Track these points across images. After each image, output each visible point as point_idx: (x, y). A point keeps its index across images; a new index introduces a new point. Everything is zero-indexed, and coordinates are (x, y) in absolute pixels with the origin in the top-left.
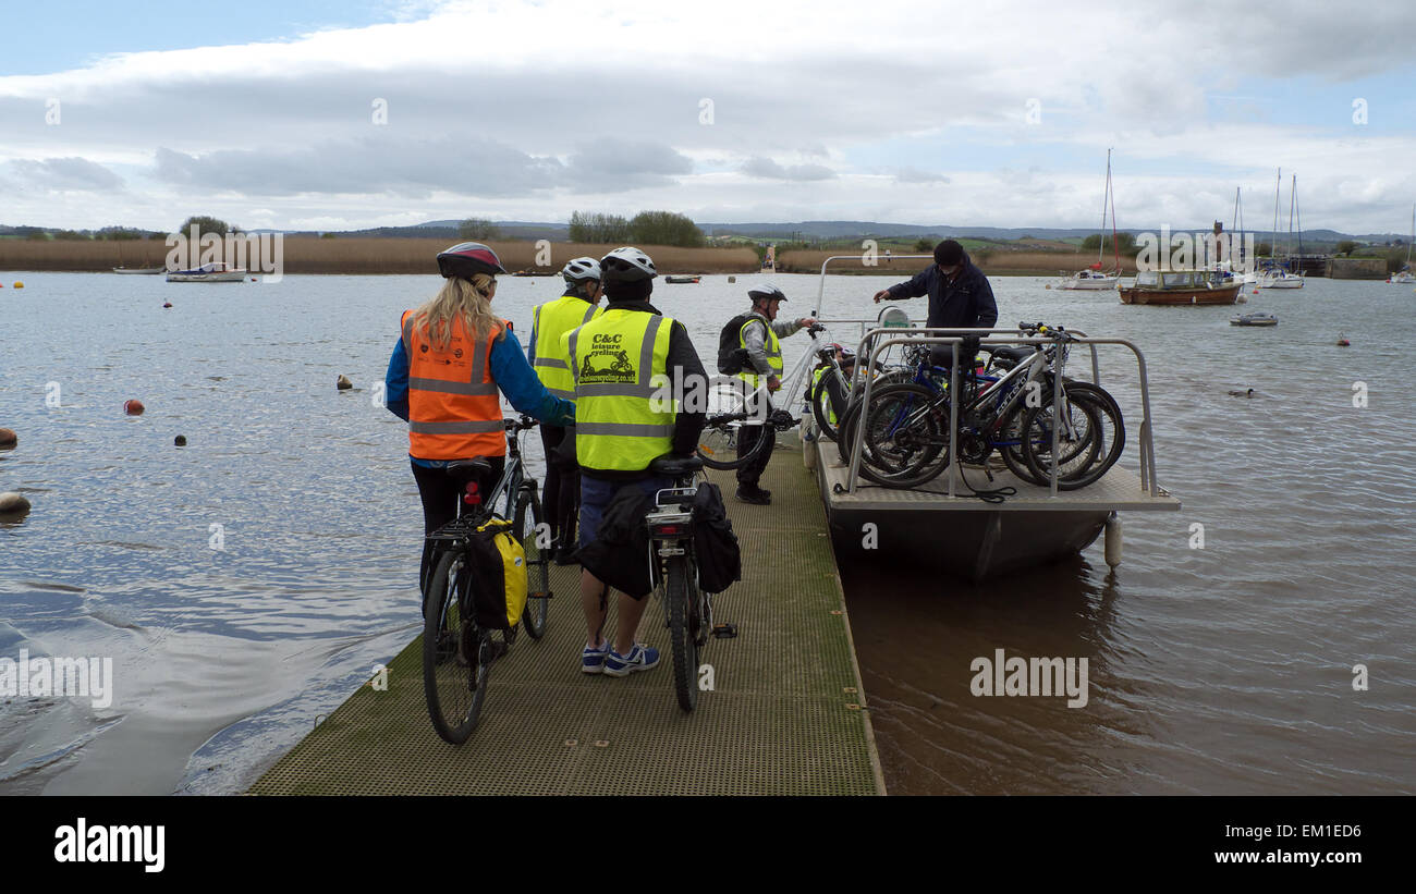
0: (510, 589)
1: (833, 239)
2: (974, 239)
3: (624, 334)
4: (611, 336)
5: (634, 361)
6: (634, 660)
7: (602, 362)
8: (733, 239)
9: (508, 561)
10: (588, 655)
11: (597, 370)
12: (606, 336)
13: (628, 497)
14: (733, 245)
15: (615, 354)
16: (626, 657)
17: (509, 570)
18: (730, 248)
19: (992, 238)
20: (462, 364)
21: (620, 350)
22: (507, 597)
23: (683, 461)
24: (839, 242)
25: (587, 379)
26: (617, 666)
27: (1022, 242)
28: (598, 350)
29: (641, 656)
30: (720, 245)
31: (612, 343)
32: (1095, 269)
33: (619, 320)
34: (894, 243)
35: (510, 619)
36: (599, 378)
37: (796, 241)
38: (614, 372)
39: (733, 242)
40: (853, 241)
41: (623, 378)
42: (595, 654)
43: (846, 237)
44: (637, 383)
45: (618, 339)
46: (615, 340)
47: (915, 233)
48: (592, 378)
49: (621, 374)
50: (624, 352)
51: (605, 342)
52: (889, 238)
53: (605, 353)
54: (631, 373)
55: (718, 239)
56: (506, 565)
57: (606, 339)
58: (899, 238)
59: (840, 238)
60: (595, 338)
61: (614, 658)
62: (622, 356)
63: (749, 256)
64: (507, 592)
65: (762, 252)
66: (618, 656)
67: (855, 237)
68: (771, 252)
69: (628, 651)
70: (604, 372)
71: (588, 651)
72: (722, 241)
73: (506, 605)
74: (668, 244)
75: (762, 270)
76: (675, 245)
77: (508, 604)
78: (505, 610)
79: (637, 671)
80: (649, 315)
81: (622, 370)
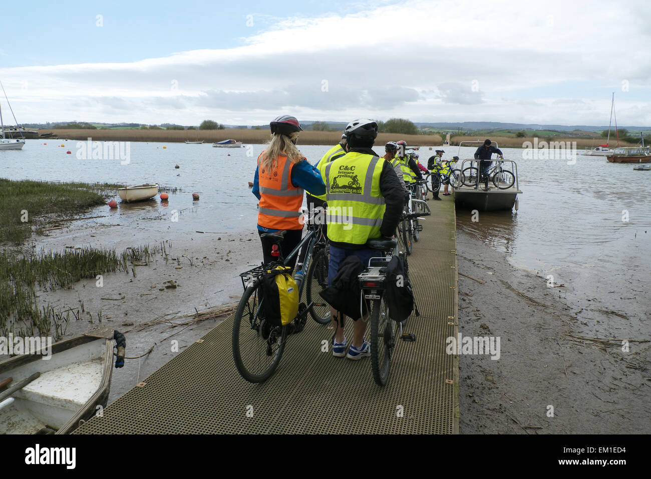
0: (282, 305)
1: (479, 130)
2: (550, 131)
3: (356, 166)
4: (349, 167)
5: (362, 181)
6: (364, 351)
7: (343, 181)
8: (431, 130)
9: (282, 290)
10: (337, 347)
11: (340, 185)
12: (347, 167)
13: (350, 263)
14: (431, 133)
15: (351, 177)
16: (359, 348)
17: (282, 295)
18: (429, 135)
19: (559, 130)
20: (277, 180)
21: (354, 175)
22: (281, 309)
23: (385, 242)
24: (482, 132)
25: (334, 190)
26: (354, 354)
27: (575, 132)
28: (342, 174)
29: (368, 348)
30: (425, 133)
31: (350, 171)
32: (603, 146)
33: (354, 158)
34: (509, 132)
35: (283, 321)
36: (341, 190)
37: (460, 131)
38: (350, 187)
39: (431, 132)
40: (489, 131)
41: (355, 191)
42: (340, 346)
43: (485, 130)
44: (362, 194)
45: (353, 169)
46: (351, 169)
47: (520, 128)
48: (337, 190)
49: (353, 188)
50: (357, 176)
51: (346, 170)
52: (506, 130)
53: (345, 176)
54: (359, 188)
55: (423, 130)
56: (280, 292)
57: (346, 168)
58: (512, 130)
59: (482, 130)
60: (340, 167)
61: (353, 350)
62: (355, 179)
63: (438, 138)
64: (281, 307)
65: (444, 137)
66: (355, 348)
67: (490, 130)
68: (448, 137)
69: (360, 346)
70: (344, 187)
71: (336, 345)
72: (425, 132)
73: (280, 314)
74: (402, 133)
75: (444, 145)
76: (405, 133)
77: (282, 314)
78: (279, 317)
79: (366, 357)
80: (371, 157)
81: (354, 186)
